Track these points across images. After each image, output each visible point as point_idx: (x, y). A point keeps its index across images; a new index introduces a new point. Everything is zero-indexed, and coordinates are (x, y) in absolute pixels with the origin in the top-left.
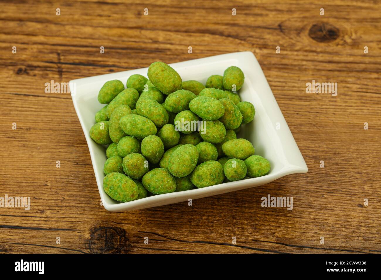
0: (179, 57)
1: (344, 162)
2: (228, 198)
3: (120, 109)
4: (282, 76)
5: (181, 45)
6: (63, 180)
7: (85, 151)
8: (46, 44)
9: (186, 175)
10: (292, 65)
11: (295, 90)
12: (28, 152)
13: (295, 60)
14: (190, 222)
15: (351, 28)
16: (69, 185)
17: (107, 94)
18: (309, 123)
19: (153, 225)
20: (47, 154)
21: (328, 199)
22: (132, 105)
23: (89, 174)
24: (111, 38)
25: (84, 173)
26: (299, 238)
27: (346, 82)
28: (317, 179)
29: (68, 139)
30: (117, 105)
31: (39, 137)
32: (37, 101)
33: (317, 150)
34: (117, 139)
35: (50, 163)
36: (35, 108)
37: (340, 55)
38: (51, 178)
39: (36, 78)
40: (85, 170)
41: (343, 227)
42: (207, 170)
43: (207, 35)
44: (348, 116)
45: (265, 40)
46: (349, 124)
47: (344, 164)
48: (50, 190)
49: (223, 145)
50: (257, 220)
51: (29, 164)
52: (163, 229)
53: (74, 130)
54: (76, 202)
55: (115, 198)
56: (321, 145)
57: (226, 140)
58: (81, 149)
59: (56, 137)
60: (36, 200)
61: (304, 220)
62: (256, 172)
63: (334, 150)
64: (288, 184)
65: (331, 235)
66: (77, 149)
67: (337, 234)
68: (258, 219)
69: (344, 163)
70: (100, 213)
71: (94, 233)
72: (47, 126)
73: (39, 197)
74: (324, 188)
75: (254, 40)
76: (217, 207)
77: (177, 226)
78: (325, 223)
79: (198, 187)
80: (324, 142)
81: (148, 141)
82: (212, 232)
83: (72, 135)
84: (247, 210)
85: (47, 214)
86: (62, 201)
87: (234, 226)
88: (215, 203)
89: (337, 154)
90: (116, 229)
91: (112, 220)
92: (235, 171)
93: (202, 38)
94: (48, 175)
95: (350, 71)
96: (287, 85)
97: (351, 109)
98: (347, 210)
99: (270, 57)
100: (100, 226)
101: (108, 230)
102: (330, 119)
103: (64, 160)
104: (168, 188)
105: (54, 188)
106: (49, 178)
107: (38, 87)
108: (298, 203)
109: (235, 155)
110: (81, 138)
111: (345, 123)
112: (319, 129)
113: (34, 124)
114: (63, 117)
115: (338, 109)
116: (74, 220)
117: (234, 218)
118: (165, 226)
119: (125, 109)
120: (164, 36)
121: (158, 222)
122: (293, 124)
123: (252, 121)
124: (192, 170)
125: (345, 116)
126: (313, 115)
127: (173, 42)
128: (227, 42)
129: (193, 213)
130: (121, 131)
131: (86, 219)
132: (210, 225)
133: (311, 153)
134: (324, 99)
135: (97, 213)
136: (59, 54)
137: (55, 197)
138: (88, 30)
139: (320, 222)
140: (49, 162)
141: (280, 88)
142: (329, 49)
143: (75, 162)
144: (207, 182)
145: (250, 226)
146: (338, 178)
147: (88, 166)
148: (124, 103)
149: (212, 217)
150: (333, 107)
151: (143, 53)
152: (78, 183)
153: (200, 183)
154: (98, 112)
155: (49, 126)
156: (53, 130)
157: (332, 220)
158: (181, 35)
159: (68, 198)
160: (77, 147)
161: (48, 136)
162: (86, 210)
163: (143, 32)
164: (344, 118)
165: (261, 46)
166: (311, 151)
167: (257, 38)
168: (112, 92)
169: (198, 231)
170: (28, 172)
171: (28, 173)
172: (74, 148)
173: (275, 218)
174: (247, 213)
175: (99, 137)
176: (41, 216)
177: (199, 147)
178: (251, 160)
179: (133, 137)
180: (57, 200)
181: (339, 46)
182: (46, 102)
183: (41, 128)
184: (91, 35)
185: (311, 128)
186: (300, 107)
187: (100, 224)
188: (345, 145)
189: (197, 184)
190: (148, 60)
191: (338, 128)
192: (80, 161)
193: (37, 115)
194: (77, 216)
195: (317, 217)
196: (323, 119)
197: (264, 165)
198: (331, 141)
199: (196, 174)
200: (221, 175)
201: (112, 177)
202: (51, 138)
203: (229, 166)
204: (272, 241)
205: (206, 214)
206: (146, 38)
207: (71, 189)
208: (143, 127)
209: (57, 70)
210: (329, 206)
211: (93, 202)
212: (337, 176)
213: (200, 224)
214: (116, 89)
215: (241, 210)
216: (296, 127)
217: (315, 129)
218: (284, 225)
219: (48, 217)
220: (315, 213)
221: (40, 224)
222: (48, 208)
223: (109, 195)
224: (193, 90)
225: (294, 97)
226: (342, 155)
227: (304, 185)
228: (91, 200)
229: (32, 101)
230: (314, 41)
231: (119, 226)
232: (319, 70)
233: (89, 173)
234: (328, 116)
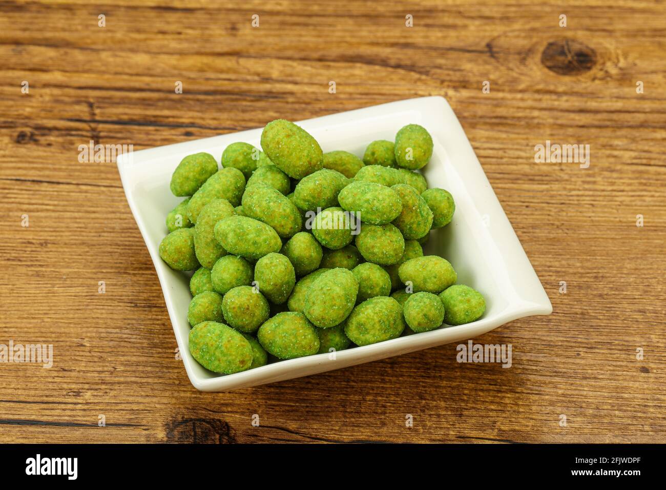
0: (310, 107)
1: (613, 292)
2: (411, 362)
3: (214, 208)
4: (496, 139)
5: (312, 84)
6: (111, 335)
7: (148, 282)
8: (67, 87)
9: (337, 323)
10: (513, 118)
11: (521, 164)
12: (45, 286)
13: (519, 108)
14: (344, 406)
15: (617, 48)
16: (123, 344)
17: (187, 178)
18: (548, 222)
19: (278, 413)
20: (80, 288)
21: (587, 360)
22: (234, 198)
23: (158, 324)
24: (185, 73)
25: (148, 322)
26: (538, 430)
27: (612, 147)
28: (567, 325)
29: (116, 261)
30: (207, 199)
31: (63, 259)
32: (57, 191)
33: (564, 272)
34: (210, 260)
35: (88, 305)
36: (54, 205)
37: (598, 97)
38: (89, 332)
39: (52, 149)
40: (150, 317)
41: (616, 408)
42: (375, 313)
43: (358, 65)
44: (617, 210)
45: (464, 73)
46: (620, 224)
47: (614, 296)
48: (88, 354)
49: (401, 267)
50: (463, 400)
51: (48, 308)
52: (296, 420)
53: (127, 243)
54: (137, 374)
55: (211, 368)
56: (571, 262)
57: (405, 258)
58: (140, 279)
59: (94, 257)
60: (65, 372)
61: (547, 397)
62: (461, 316)
63: (595, 271)
64: (515, 335)
65: (595, 424)
66: (135, 279)
67: (605, 421)
68: (465, 398)
69: (614, 294)
70: (182, 394)
71: (172, 430)
72: (77, 237)
73: (71, 367)
74: (579, 340)
75: (442, 73)
76: (391, 378)
77: (321, 414)
78: (584, 402)
79: (358, 344)
80: (577, 257)
81: (266, 264)
82: (384, 424)
83: (123, 253)
84: (444, 383)
85: (86, 397)
86: (112, 373)
87: (423, 411)
88: (386, 371)
89: (601, 278)
90: (211, 422)
91: (204, 406)
92: (425, 315)
93: (350, 71)
94: (84, 327)
95: (619, 126)
96: (506, 155)
97: (622, 196)
98: (621, 378)
99: (474, 103)
100: (183, 418)
101: (198, 423)
102: (585, 214)
103: (111, 299)
104: (305, 348)
105: (97, 350)
106: (86, 332)
107: (57, 166)
108: (534, 368)
109: (422, 285)
110: (141, 259)
111: (612, 221)
112: (567, 233)
113: (54, 234)
114: (106, 221)
115: (600, 196)
116: (135, 407)
117: (422, 398)
118: (299, 414)
119: (224, 206)
120: (281, 68)
121: (287, 408)
122: (521, 225)
123: (450, 223)
124: (347, 314)
125: (613, 209)
126: (556, 208)
127: (298, 79)
128: (394, 77)
129: (349, 390)
130: (218, 246)
131: (157, 406)
132: (380, 411)
133: (553, 278)
134: (573, 179)
135: (176, 394)
136: (91, 105)
137: (100, 366)
138: (141, 59)
139: (575, 401)
140: (85, 303)
141: (494, 160)
142: (579, 88)
143: (131, 303)
144: (374, 335)
145: (451, 410)
146: (605, 321)
147: (155, 309)
148: (218, 195)
149: (382, 397)
150: (591, 193)
151: (245, 100)
152: (139, 341)
153: (362, 337)
154: (171, 212)
155: (81, 238)
156: (89, 245)
157: (596, 397)
158: (312, 67)
159: (122, 368)
160: (134, 274)
161: (80, 255)
162: (157, 390)
163: (242, 61)
164: (611, 213)
165: (457, 84)
166: (554, 274)
167: (448, 69)
168: (197, 176)
169: (359, 422)
170: (47, 322)
171: (47, 324)
172: (129, 277)
173: (495, 397)
174: (444, 387)
175: (176, 257)
176: (75, 400)
177: (358, 272)
178: (451, 294)
179: (238, 257)
180: (103, 372)
181: (597, 82)
182: (72, 194)
183: (67, 242)
184: (149, 69)
185: (553, 232)
186: (531, 194)
187: (183, 414)
188: (613, 261)
189: (356, 339)
190: (253, 113)
191: (601, 231)
192: (140, 300)
193: (58, 218)
194: (140, 400)
195: (569, 392)
196: (573, 214)
197: (474, 302)
198: (590, 256)
199: (354, 321)
200: (399, 322)
201: (205, 330)
202: (85, 259)
203: (414, 305)
204: (492, 437)
205: (371, 392)
206: (249, 73)
207: (127, 352)
208: (256, 238)
209: (89, 134)
210: (590, 371)
211: (168, 374)
212: (601, 317)
213: (363, 410)
214: (203, 168)
215: (434, 383)
216: (525, 230)
217: (560, 234)
218: (511, 407)
219: (87, 403)
220: (565, 385)
221: (74, 416)
222: (86, 386)
223: (201, 361)
224: (340, 168)
225: (519, 176)
226: (609, 279)
227: (544, 336)
228: (165, 370)
229: (47, 193)
230: (551, 73)
231: (217, 416)
232: (562, 126)
233: (157, 322)
234: (580, 210)
